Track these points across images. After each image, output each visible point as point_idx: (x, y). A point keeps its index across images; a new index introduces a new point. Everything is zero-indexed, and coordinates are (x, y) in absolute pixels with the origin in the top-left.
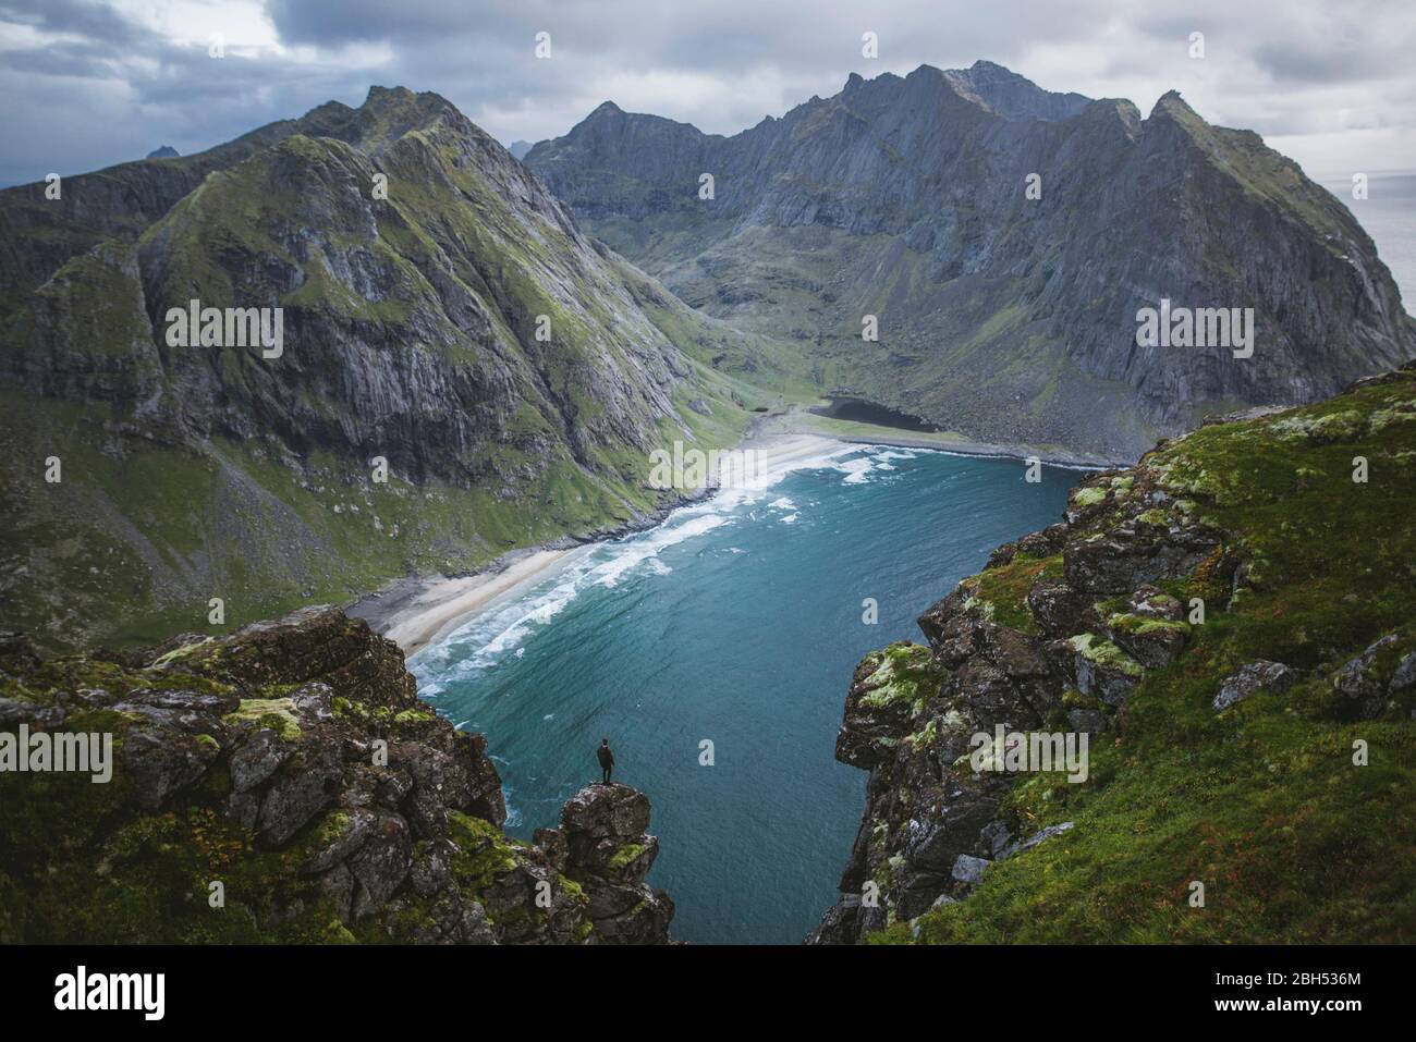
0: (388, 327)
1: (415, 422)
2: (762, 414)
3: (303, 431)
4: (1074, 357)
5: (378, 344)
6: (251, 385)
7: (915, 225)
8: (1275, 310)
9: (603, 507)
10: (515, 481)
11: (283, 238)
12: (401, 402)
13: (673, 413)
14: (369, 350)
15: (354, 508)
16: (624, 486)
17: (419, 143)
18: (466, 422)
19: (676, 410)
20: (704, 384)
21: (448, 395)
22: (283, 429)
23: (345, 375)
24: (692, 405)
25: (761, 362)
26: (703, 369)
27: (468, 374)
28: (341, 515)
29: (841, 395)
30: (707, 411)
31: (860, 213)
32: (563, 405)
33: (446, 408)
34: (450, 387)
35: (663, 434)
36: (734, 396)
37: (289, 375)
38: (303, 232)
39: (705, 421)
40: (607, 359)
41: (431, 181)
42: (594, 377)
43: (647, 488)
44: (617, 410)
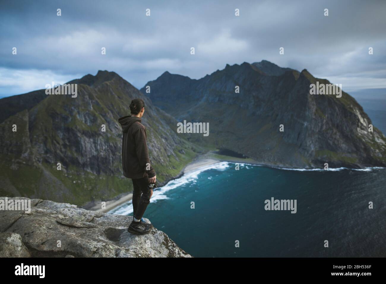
0: (93, 132)
1: (98, 158)
2: (199, 153)
3: (67, 161)
5: (90, 137)
6: (54, 148)
7: (243, 102)
8: (336, 125)
11: (67, 110)
12: (95, 152)
13: (173, 154)
14: (87, 139)
15: (79, 182)
17: (107, 84)
18: (112, 158)
19: (175, 153)
20: (184, 145)
21: (108, 150)
22: (62, 160)
23: (80, 146)
24: (180, 151)
25: (201, 139)
26: (185, 141)
27: (114, 145)
28: (76, 184)
29: (222, 148)
30: (184, 153)
33: (107, 154)
34: (109, 148)
35: (169, 160)
36: (192, 148)
37: (65, 146)
38: (73, 108)
39: (183, 156)
40: (153, 140)
41: (109, 94)
42: (149, 145)
43: (162, 175)
44: (155, 153)
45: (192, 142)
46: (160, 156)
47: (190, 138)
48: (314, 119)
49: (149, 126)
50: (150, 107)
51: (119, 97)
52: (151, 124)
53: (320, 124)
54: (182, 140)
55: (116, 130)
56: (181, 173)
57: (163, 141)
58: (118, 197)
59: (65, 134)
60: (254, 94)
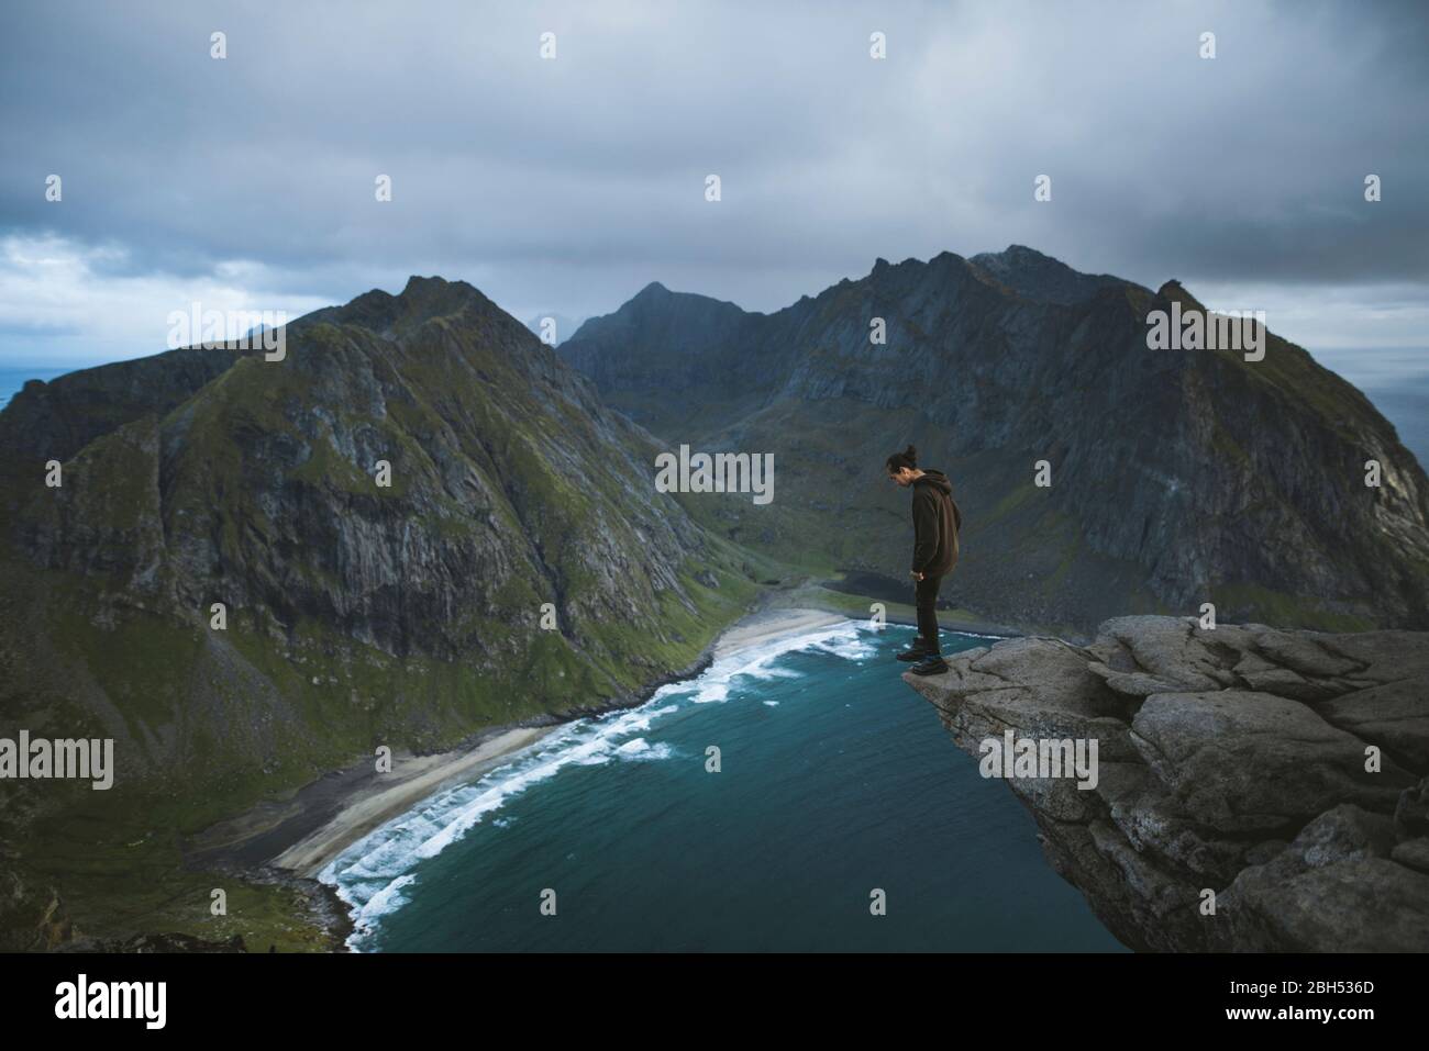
0: (384, 500)
1: (402, 595)
2: (771, 587)
3: (292, 602)
4: (1089, 536)
5: (374, 518)
6: (247, 555)
7: (938, 401)
8: (1290, 493)
9: (586, 684)
10: (498, 654)
11: (295, 418)
12: (390, 574)
13: (675, 585)
14: (363, 523)
15: (333, 680)
16: (610, 661)
17: (440, 327)
18: (454, 594)
19: (681, 582)
20: (715, 556)
21: (438, 568)
22: (274, 601)
23: (339, 548)
24: (698, 577)
25: (779, 533)
26: (717, 540)
27: (460, 548)
28: (319, 686)
29: (857, 568)
30: (714, 584)
31: (886, 388)
32: (555, 577)
33: (434, 580)
34: (441, 561)
35: (661, 606)
36: (745, 568)
37: (285, 547)
38: (316, 411)
39: (710, 595)
40: (605, 533)
41: (447, 361)
42: (588, 550)
43: (634, 663)
44: (610, 583)
45: (743, 543)
46: (626, 592)
47: (739, 529)
48: (1206, 466)
49: (589, 482)
50: (594, 413)
51: (480, 373)
52: (595, 474)
53: (1228, 489)
54: (709, 535)
55: (467, 495)
56: (701, 658)
57: (638, 539)
58: (469, 742)
59: (286, 504)
60: (979, 371)
